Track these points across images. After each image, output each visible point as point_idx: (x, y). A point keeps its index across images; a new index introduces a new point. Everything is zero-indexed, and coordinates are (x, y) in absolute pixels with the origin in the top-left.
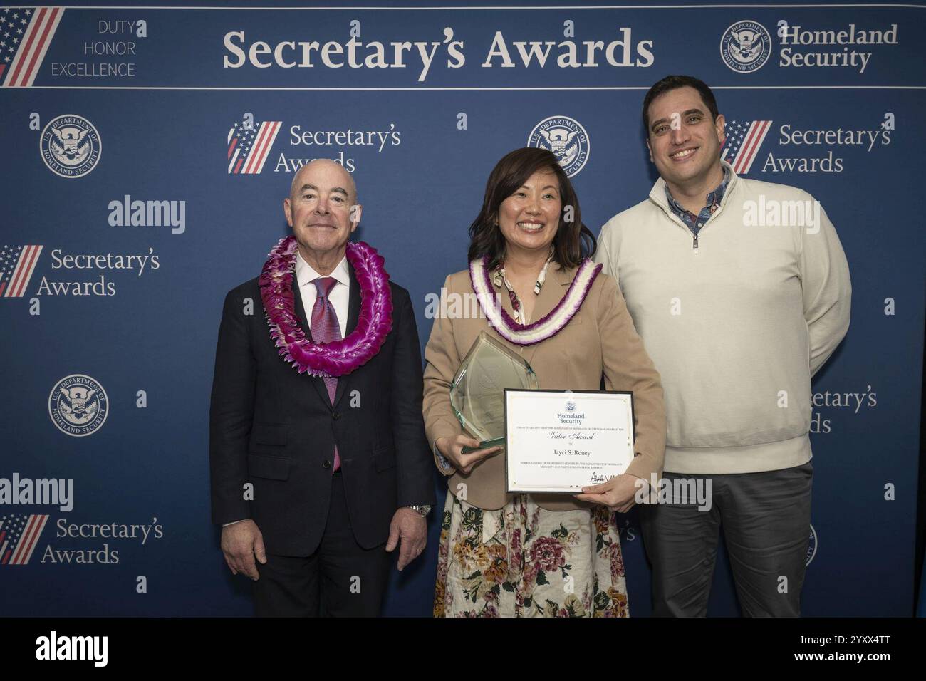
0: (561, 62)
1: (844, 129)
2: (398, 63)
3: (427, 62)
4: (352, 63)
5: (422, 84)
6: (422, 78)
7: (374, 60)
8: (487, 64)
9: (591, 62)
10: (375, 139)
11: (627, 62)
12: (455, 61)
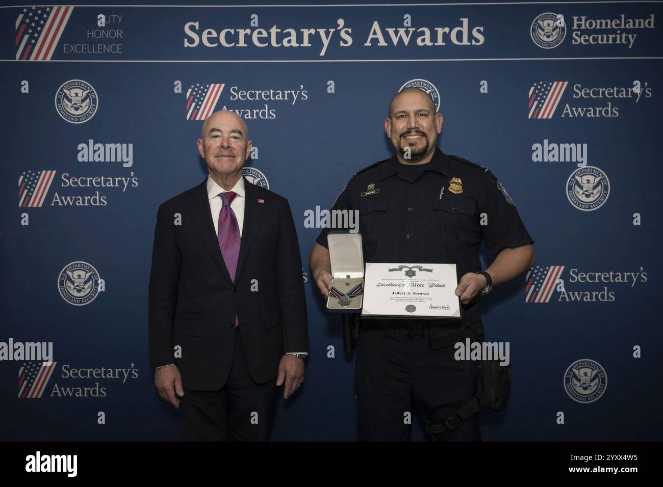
0: (419, 42)
1: (619, 87)
2: (306, 43)
3: (326, 42)
4: (274, 43)
5: (322, 58)
6: (322, 53)
7: (289, 41)
8: (368, 44)
9: (440, 42)
10: (290, 95)
11: (465, 42)
12: (346, 42)
